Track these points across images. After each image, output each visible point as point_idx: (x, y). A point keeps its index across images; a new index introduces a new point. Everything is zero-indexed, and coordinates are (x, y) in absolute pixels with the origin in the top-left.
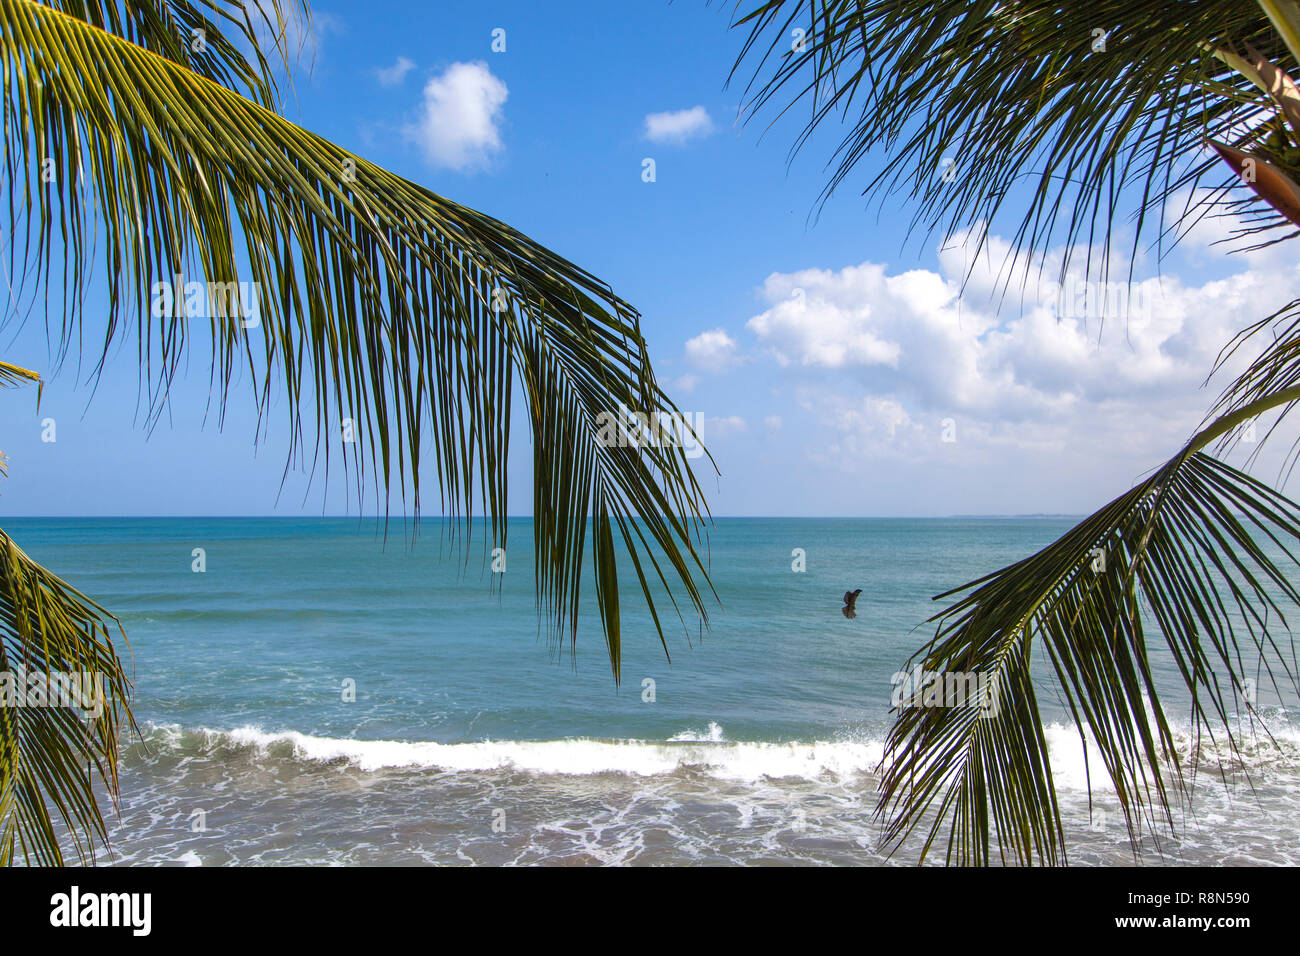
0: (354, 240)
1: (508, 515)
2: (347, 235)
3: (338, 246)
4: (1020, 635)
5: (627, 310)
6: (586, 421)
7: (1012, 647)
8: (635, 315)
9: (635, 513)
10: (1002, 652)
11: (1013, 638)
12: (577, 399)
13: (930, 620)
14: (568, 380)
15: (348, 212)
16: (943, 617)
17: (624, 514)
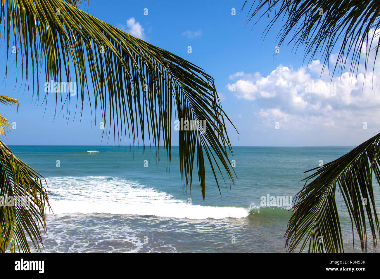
0: (121, 55)
1: (171, 145)
2: (119, 54)
3: (116, 57)
4: (332, 186)
5: (209, 78)
6: (195, 117)
7: (329, 190)
8: (212, 79)
9: (209, 145)
10: (326, 192)
11: (330, 187)
12: (192, 110)
13: (303, 180)
14: (189, 104)
15: (119, 46)
16: (307, 179)
17: (206, 145)
